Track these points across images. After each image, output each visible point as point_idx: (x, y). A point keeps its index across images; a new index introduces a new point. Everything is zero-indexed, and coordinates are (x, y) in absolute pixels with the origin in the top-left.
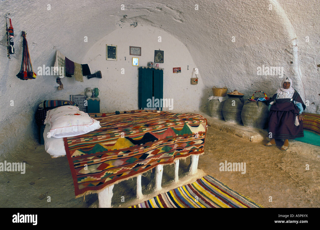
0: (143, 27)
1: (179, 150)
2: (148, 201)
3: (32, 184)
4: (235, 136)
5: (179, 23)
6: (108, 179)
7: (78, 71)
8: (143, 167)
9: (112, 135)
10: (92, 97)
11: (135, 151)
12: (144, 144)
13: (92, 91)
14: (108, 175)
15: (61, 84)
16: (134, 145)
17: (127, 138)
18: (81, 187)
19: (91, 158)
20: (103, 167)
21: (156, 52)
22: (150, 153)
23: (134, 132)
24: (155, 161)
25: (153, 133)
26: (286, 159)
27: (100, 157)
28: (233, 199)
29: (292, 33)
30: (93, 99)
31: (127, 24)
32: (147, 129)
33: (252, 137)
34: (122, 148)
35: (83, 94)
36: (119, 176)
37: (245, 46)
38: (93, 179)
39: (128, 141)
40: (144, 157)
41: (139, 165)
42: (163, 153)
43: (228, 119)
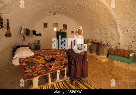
0: (58, 15)
1: (65, 64)
2: (53, 84)
3: (10, 77)
4: (95, 60)
5: (72, 13)
6: (36, 75)
7: (31, 33)
8: (50, 71)
9: (38, 58)
10: (37, 43)
11: (47, 64)
12: (51, 62)
13: (37, 41)
14: (36, 73)
15: (24, 38)
16: (46, 62)
17: (44, 59)
18: (25, 77)
19: (29, 66)
20: (34, 70)
21: (64, 25)
22: (53, 65)
23: (47, 57)
24: (55, 68)
25: (55, 58)
26: (114, 69)
27: (33, 66)
28: (88, 84)
29: (116, 17)
30: (38, 44)
31: (52, 14)
32: (52, 56)
33: (102, 60)
34: (42, 63)
35: (34, 42)
36: (40, 73)
37: (98, 23)
38: (30, 74)
39: (44, 60)
40: (51, 66)
41: (48, 70)
42: (59, 65)
43: (93, 53)
